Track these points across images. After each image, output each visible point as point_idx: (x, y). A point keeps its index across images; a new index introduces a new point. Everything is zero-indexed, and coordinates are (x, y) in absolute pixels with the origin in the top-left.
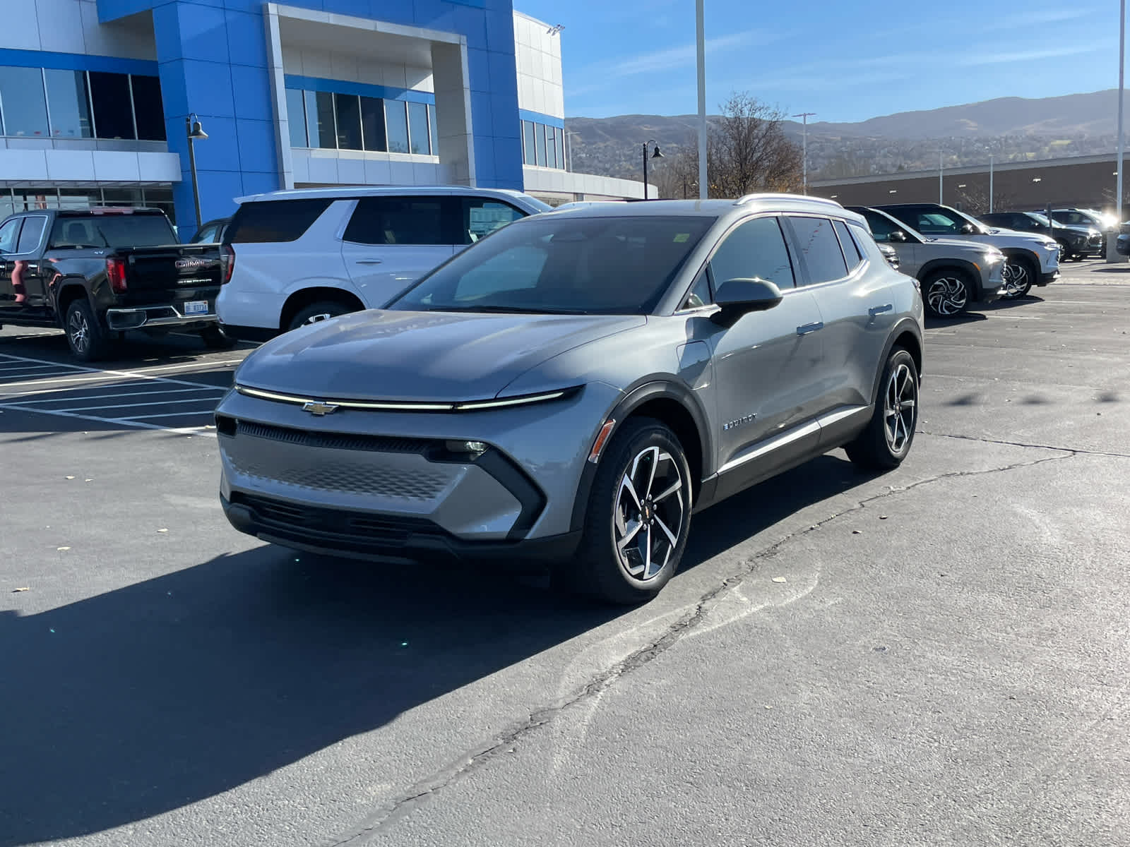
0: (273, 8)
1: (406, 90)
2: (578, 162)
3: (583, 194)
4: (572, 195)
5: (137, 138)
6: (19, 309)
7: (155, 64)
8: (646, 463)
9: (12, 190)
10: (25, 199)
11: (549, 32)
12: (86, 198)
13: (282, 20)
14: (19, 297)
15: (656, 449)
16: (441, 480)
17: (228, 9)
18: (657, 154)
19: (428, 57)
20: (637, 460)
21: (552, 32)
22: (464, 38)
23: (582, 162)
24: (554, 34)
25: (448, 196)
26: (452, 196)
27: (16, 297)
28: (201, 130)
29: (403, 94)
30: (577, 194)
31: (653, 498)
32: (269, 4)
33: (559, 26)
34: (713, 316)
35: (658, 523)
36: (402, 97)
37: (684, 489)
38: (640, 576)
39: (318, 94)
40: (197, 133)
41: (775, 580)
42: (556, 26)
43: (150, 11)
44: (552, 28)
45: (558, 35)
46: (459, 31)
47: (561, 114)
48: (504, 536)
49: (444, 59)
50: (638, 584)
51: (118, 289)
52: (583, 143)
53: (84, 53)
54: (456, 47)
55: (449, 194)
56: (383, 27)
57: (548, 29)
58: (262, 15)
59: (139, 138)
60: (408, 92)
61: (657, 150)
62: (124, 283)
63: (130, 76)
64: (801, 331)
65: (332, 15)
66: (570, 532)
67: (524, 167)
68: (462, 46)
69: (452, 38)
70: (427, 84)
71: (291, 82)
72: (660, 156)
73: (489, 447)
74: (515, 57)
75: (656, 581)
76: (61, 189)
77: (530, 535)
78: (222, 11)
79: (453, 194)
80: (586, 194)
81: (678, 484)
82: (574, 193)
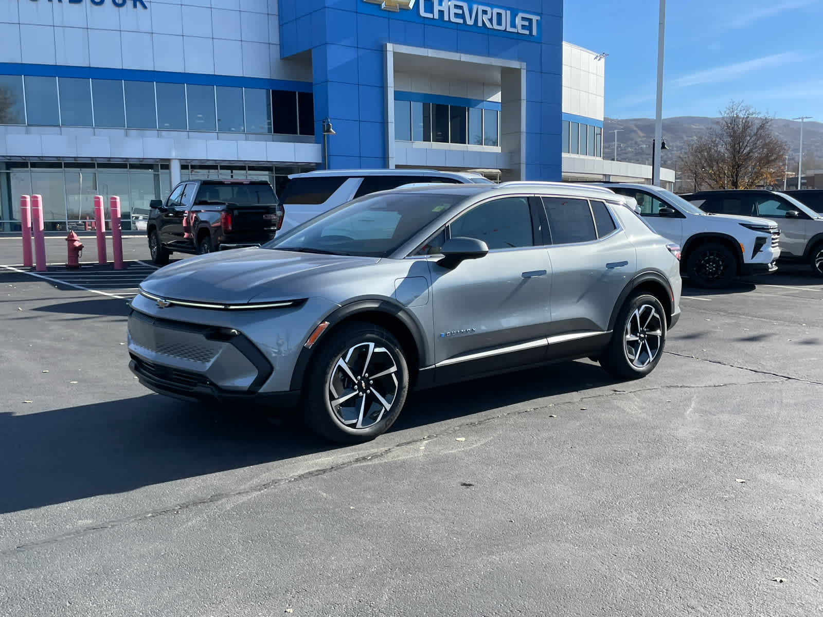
0: (390, 47)
1: (483, 101)
2: (640, 151)
3: (610, 175)
4: (602, 176)
5: (299, 133)
6: (185, 242)
7: (311, 84)
8: (361, 353)
9: (219, 166)
10: (232, 172)
11: (596, 58)
12: (267, 173)
13: (396, 54)
14: (186, 235)
15: (372, 345)
16: (212, 351)
17: (359, 48)
18: (663, 147)
19: (498, 76)
20: (351, 350)
21: (598, 58)
22: (524, 65)
23: (643, 151)
24: (599, 60)
25: (422, 177)
26: (424, 177)
27: (184, 234)
28: (331, 129)
29: (481, 104)
30: (605, 175)
31: (369, 376)
32: (388, 44)
33: (604, 53)
34: (438, 261)
35: (373, 393)
36: (479, 106)
37: (399, 374)
38: (353, 426)
39: (424, 104)
40: (328, 131)
41: (457, 439)
42: (602, 54)
43: (310, 51)
44: (599, 55)
45: (603, 60)
46: (520, 59)
47: (601, 117)
48: (247, 389)
49: (509, 79)
50: (349, 431)
51: (227, 232)
52: (644, 137)
53: (269, 78)
54: (517, 71)
55: (422, 175)
56: (465, 58)
57: (595, 56)
58: (383, 51)
59: (300, 134)
60: (484, 102)
61: (663, 144)
62: (230, 228)
63: (297, 93)
64: (527, 276)
65: (430, 50)
66: (290, 390)
67: (564, 155)
68: (522, 70)
69: (515, 64)
70: (497, 97)
71: (398, 96)
72: (665, 148)
73: (241, 334)
74: (562, 77)
75: (368, 431)
76: (249, 167)
77: (261, 390)
78: (356, 49)
79: (425, 175)
80: (612, 175)
81: (394, 369)
82: (603, 175)
